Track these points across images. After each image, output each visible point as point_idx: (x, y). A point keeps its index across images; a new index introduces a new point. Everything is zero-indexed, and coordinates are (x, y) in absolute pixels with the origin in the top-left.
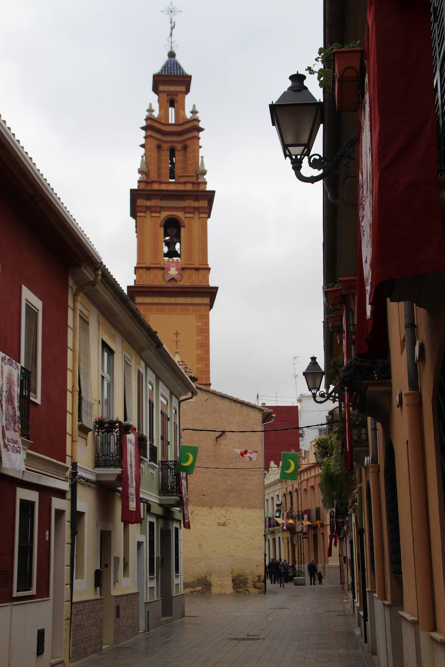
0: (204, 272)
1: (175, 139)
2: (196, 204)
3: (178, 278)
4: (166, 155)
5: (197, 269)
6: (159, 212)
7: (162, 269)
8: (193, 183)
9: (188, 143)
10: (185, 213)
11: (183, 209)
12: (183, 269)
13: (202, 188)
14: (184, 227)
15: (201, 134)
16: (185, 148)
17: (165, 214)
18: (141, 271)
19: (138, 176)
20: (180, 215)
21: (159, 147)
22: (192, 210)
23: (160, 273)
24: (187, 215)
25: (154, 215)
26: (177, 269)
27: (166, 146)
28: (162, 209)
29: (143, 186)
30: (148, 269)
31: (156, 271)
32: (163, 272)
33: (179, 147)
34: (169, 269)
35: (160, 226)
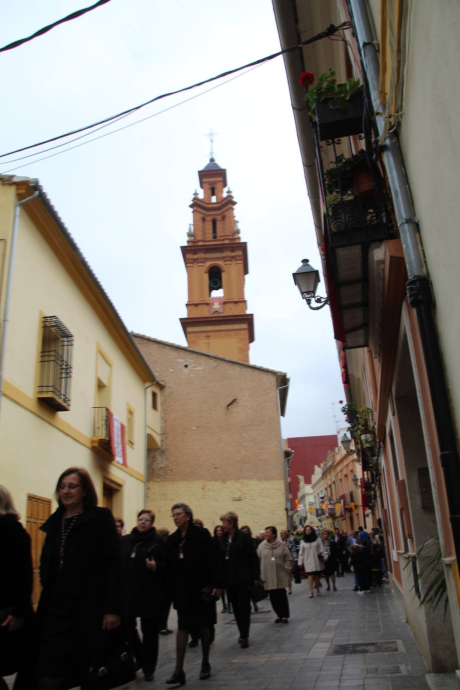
0: (242, 304)
1: (216, 212)
2: (233, 254)
3: (221, 310)
4: (209, 226)
5: (236, 303)
6: (204, 262)
7: (208, 304)
8: (230, 240)
9: (225, 214)
10: (225, 261)
11: (223, 258)
12: (225, 303)
13: (237, 241)
14: (224, 271)
15: (235, 207)
16: (224, 218)
17: (208, 264)
18: (191, 307)
19: (187, 239)
20: (220, 263)
21: (204, 220)
22: (229, 259)
23: (206, 308)
24: (226, 263)
25: (200, 264)
26: (220, 304)
27: (209, 219)
28: (206, 259)
29: (191, 244)
30: (196, 305)
31: (202, 307)
32: (209, 306)
33: (219, 218)
34: (213, 304)
35: (206, 272)
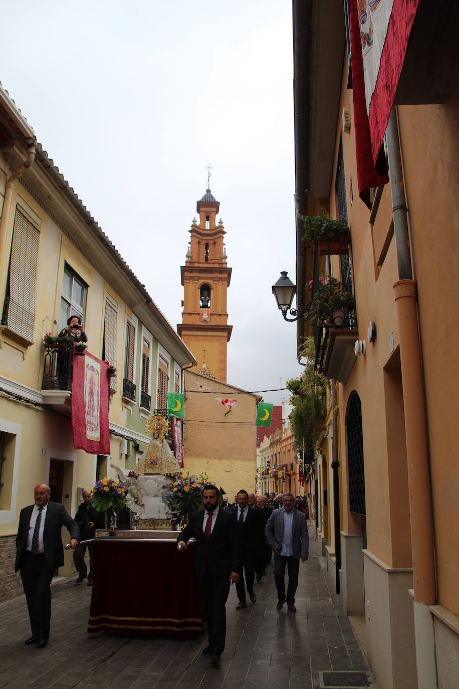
0: (225, 316)
1: (209, 238)
2: (221, 276)
3: (208, 320)
4: (203, 247)
5: (220, 315)
6: (198, 280)
7: (199, 314)
8: (219, 263)
9: (216, 240)
10: (214, 281)
11: (213, 279)
12: (211, 314)
13: (224, 266)
14: (213, 289)
15: (224, 236)
16: (215, 243)
17: (201, 282)
18: (186, 315)
19: (186, 259)
20: (210, 282)
21: (199, 243)
22: (218, 279)
23: (197, 317)
25: (194, 282)
26: (208, 315)
27: (203, 242)
28: (199, 278)
29: (189, 265)
30: (190, 314)
31: (194, 316)
32: (199, 316)
33: (211, 243)
34: (203, 315)
35: (198, 288)
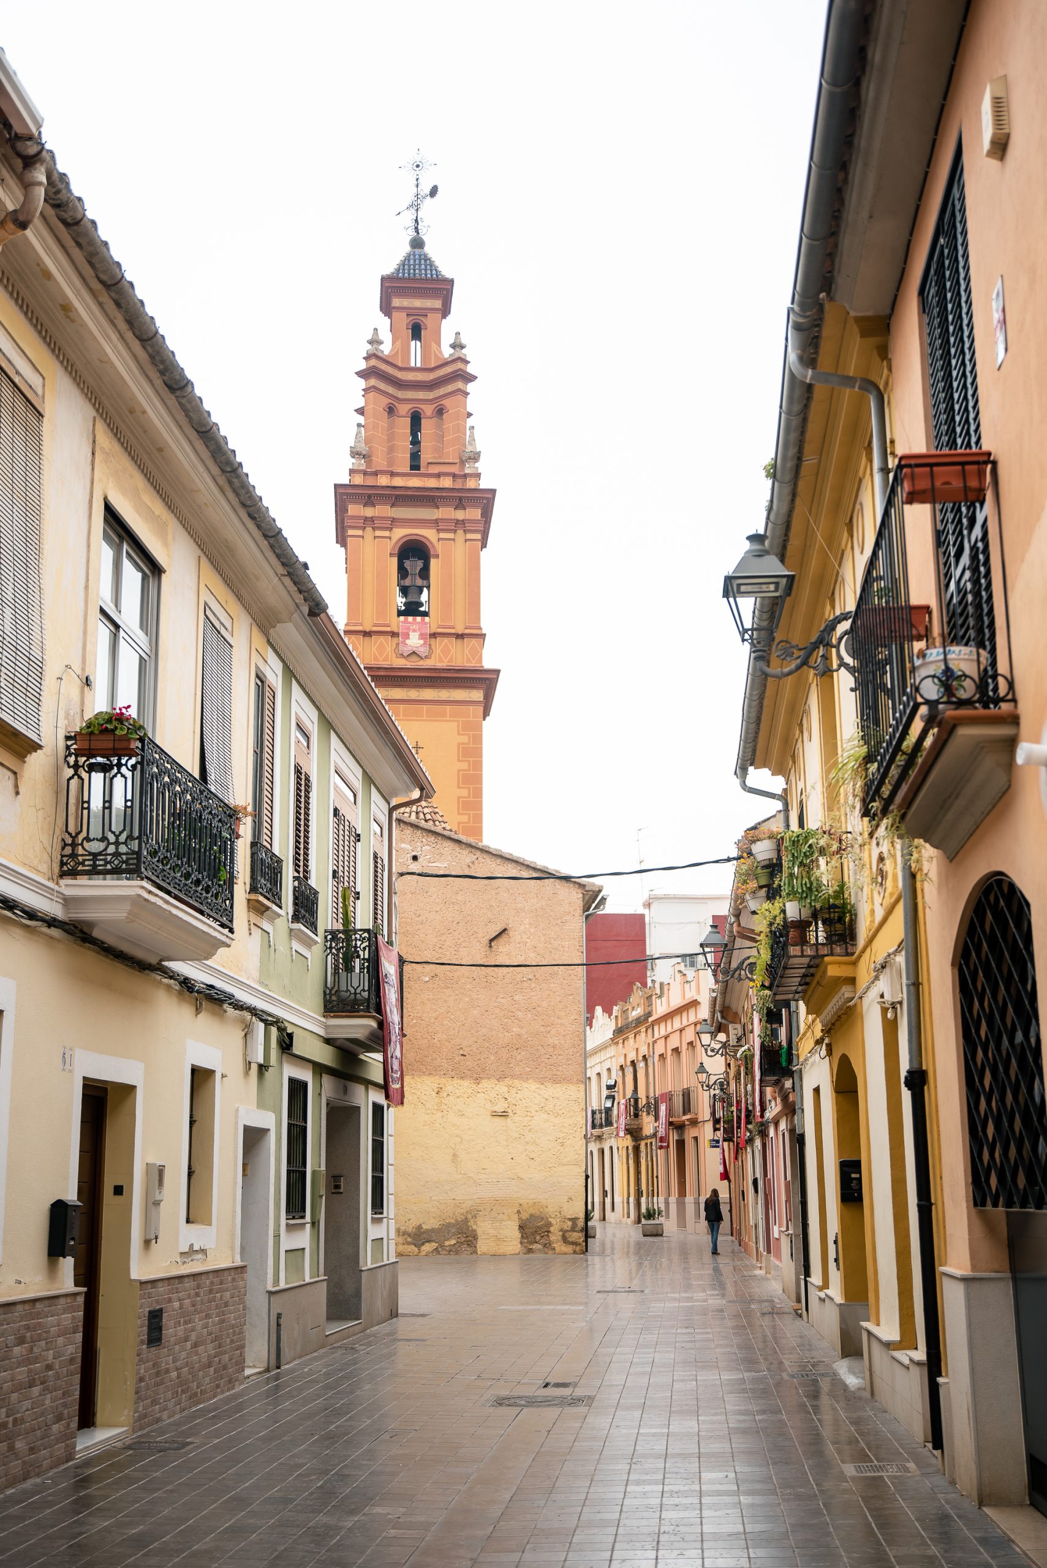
0: (474, 641)
1: (421, 395)
2: (460, 515)
3: (424, 653)
4: (404, 425)
5: (460, 636)
6: (390, 529)
7: (394, 635)
8: (454, 476)
9: (445, 402)
10: (439, 531)
11: (436, 523)
12: (434, 635)
13: (471, 484)
14: (437, 556)
15: (470, 387)
16: (440, 412)
17: (400, 533)
18: (354, 637)
19: (350, 462)
20: (429, 534)
21: (391, 410)
22: (452, 526)
23: (388, 643)
24: (443, 535)
25: (378, 533)
26: (422, 636)
27: (404, 409)
28: (394, 522)
29: (359, 480)
30: (367, 634)
31: (382, 639)
32: (395, 640)
33: (428, 410)
34: (407, 636)
35: (391, 555)
